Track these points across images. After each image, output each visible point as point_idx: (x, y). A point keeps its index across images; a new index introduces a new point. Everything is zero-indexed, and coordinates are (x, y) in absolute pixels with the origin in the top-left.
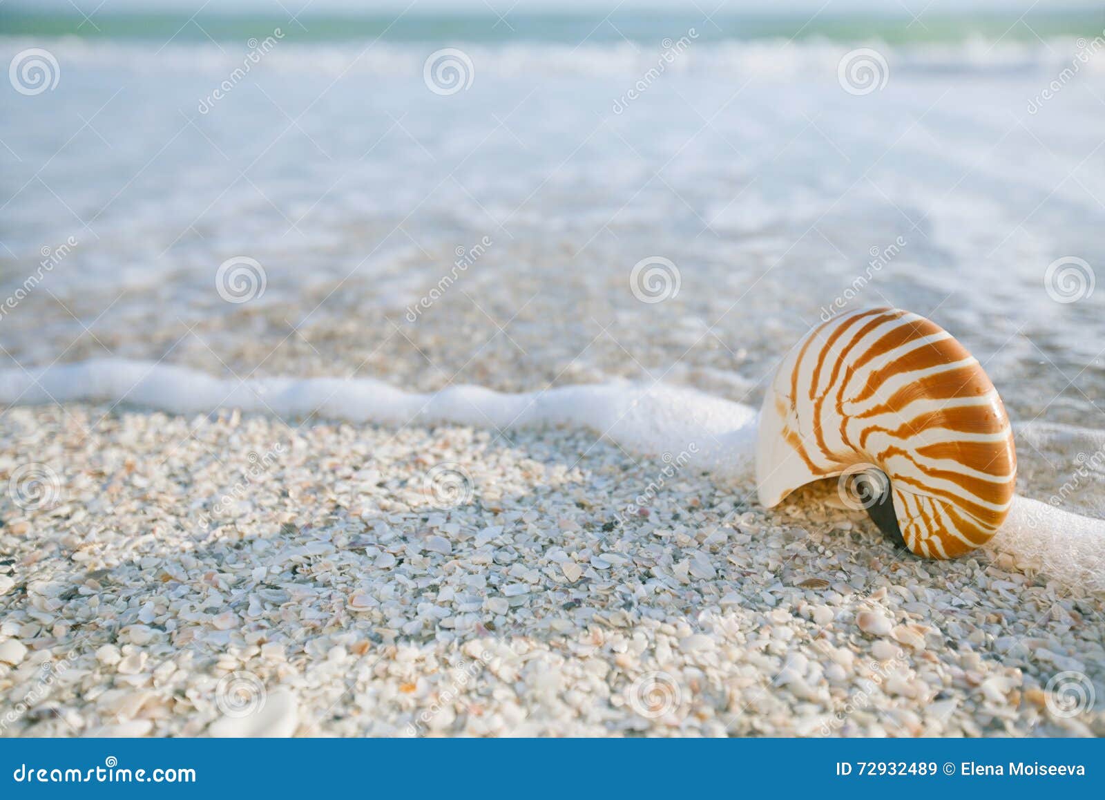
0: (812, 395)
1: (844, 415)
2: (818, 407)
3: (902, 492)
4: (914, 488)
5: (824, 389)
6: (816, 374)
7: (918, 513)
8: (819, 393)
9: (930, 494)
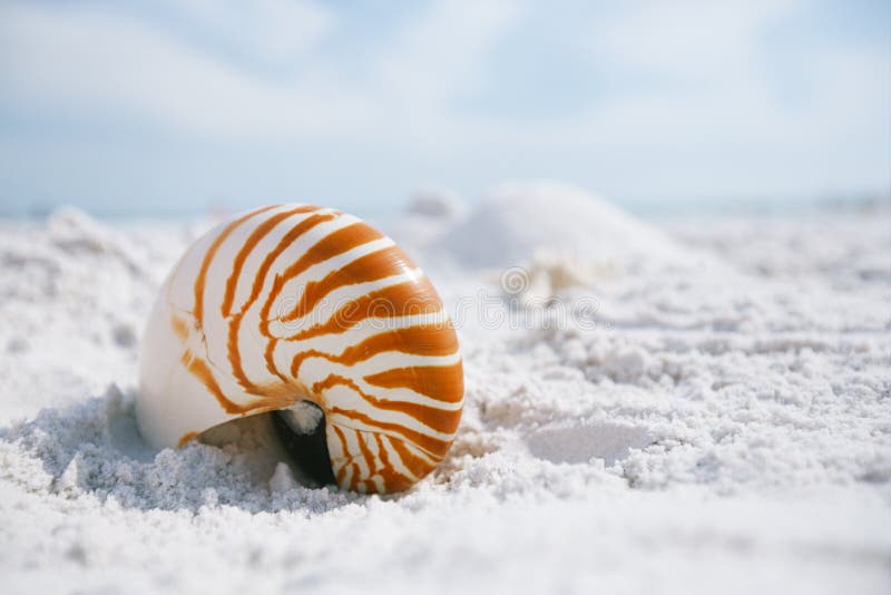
0: (226, 310)
1: (270, 336)
2: (234, 326)
3: (341, 428)
4: (358, 424)
5: (243, 304)
6: (232, 285)
7: (359, 451)
8: (236, 309)
9: (377, 429)
